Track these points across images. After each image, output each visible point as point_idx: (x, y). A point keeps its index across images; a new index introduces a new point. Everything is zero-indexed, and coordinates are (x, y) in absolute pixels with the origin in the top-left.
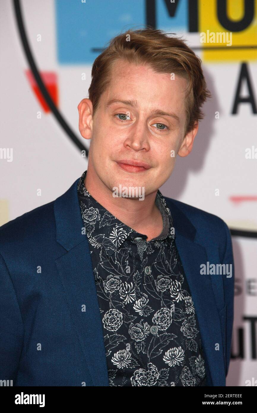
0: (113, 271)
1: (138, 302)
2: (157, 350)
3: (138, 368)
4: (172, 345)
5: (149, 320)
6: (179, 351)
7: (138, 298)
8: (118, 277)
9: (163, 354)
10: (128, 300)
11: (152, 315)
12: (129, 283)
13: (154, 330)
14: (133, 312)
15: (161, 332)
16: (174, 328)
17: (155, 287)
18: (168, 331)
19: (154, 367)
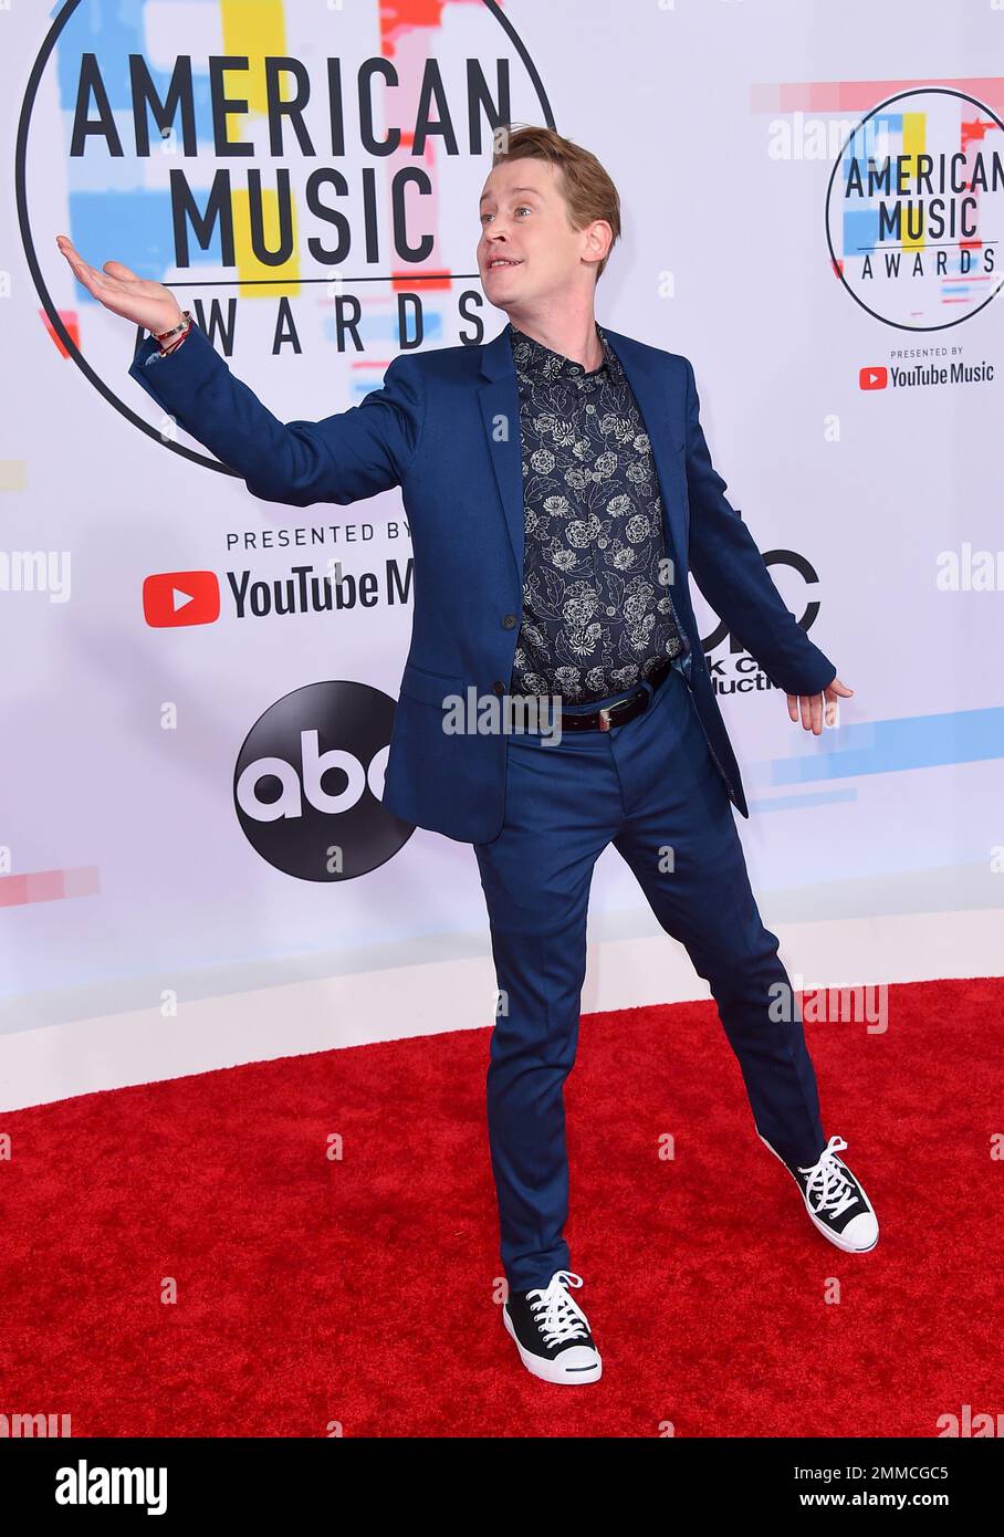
0: (547, 409)
1: (578, 445)
2: (600, 499)
3: (574, 520)
4: (618, 493)
5: (591, 466)
6: (624, 499)
7: (577, 440)
8: (553, 416)
9: (607, 504)
10: (565, 442)
11: (595, 460)
12: (567, 422)
13: (596, 477)
14: (572, 456)
15: (606, 479)
16: (619, 474)
17: (599, 429)
18: (612, 478)
19: (595, 519)
